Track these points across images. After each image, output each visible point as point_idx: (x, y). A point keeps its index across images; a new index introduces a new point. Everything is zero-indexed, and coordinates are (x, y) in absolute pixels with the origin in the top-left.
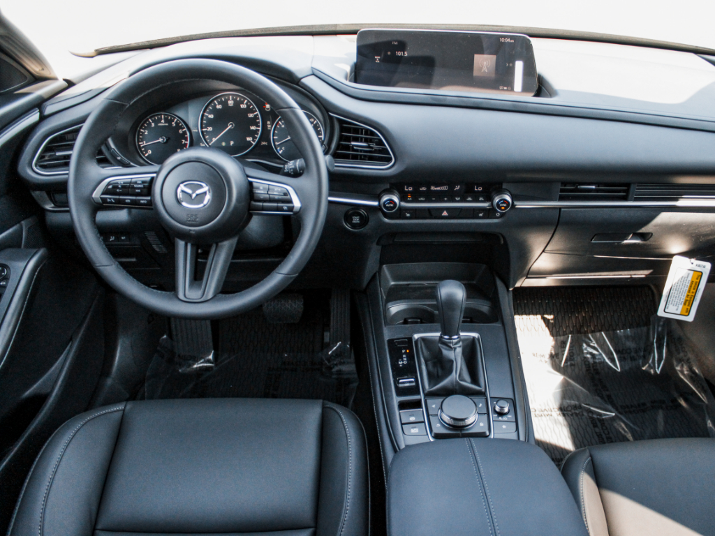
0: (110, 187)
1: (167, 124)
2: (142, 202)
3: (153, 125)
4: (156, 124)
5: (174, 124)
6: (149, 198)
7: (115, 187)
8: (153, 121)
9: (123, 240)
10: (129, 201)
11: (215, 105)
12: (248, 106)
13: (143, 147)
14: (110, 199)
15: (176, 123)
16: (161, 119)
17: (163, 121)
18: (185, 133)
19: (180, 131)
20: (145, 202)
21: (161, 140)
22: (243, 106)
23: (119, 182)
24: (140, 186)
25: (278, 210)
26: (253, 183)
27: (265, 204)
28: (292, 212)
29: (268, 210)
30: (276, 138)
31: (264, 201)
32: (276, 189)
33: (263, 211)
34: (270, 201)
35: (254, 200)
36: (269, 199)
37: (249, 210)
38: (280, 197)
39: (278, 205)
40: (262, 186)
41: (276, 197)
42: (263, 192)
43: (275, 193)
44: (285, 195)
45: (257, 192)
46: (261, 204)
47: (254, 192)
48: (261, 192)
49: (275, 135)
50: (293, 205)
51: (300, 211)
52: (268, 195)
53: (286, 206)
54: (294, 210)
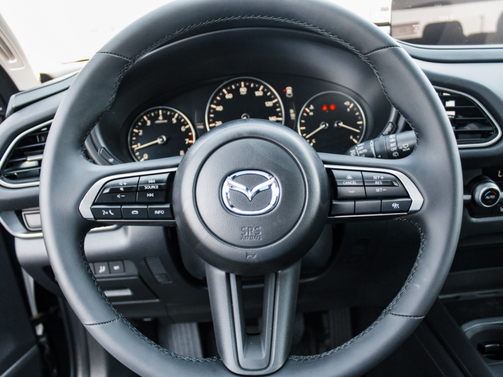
0: (107, 191)
1: (166, 121)
2: (157, 212)
3: (149, 123)
4: (152, 122)
5: (174, 121)
6: (168, 206)
7: (115, 191)
8: (149, 119)
9: (117, 271)
10: (137, 212)
11: (224, 95)
12: (265, 93)
13: (138, 150)
14: (107, 210)
15: (177, 119)
16: (158, 115)
17: (161, 118)
18: (189, 130)
19: (183, 129)
20: (162, 212)
21: (159, 141)
22: (259, 93)
23: (120, 182)
24: (153, 187)
25: (382, 210)
26: (334, 171)
27: (358, 203)
28: (407, 211)
29: (365, 211)
30: (303, 128)
31: (355, 199)
32: (376, 176)
33: (354, 214)
34: (366, 198)
35: (338, 197)
36: (364, 195)
37: (330, 215)
38: (385, 189)
39: (383, 201)
40: (349, 175)
41: (378, 190)
42: (356, 184)
43: (377, 183)
44: (393, 185)
45: (344, 184)
46: (351, 203)
47: (339, 184)
48: (352, 184)
49: (302, 125)
50: (409, 200)
51: (422, 208)
52: (363, 188)
53: (397, 203)
54: (412, 209)
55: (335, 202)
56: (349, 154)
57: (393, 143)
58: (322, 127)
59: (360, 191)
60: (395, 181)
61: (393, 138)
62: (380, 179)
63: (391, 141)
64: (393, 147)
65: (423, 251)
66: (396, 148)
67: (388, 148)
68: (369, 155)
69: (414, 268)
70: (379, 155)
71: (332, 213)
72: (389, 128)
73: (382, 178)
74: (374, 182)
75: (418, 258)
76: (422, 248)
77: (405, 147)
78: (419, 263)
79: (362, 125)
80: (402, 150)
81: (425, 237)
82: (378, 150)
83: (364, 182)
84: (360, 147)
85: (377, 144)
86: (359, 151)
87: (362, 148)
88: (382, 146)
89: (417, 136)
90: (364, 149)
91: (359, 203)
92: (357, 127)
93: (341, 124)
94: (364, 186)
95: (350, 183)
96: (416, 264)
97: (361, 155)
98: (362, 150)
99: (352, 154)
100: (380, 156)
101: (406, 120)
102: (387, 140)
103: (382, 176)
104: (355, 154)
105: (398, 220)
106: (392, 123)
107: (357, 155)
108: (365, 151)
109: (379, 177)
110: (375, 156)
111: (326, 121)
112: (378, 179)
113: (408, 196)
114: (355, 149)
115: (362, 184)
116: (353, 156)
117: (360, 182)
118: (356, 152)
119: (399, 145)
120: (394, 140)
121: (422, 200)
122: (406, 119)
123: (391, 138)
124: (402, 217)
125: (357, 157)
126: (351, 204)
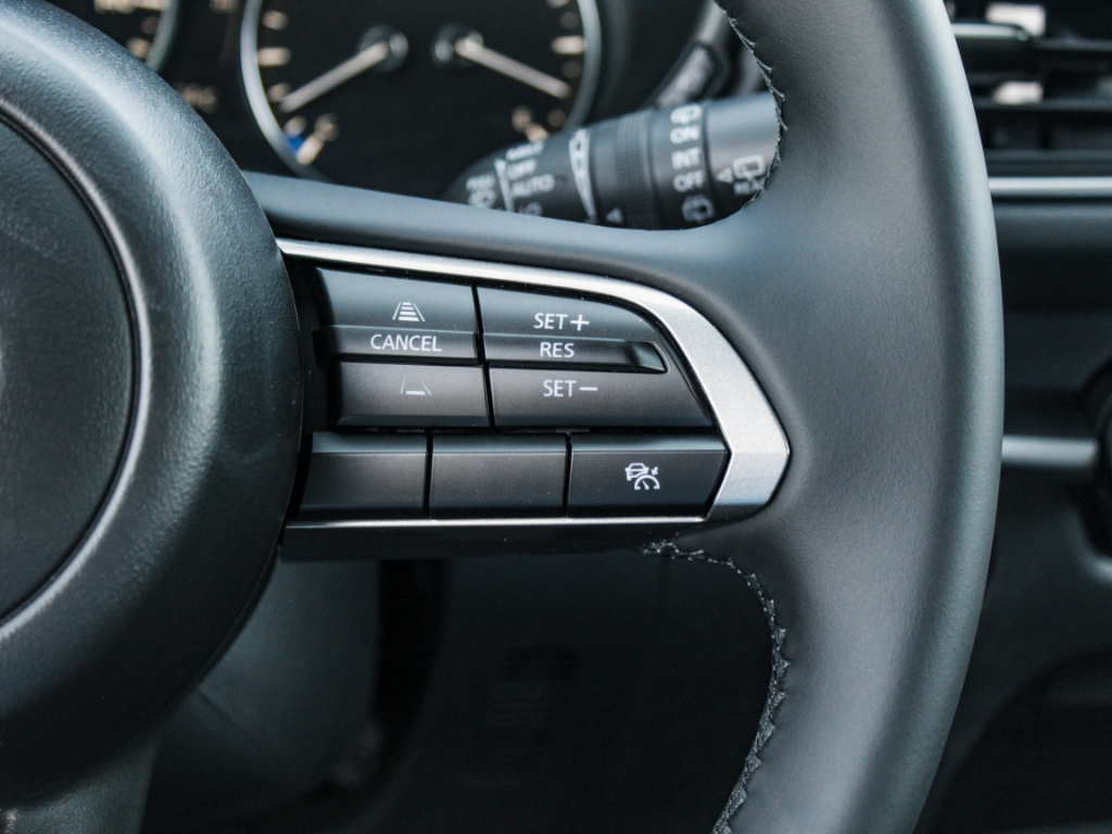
25: (571, 501)
26: (331, 279)
27: (446, 455)
28: (703, 508)
29: (480, 499)
30: (274, 56)
31: (432, 429)
32: (547, 313)
33: (426, 513)
34: (491, 427)
35: (344, 420)
36: (480, 409)
37: (294, 513)
38: (589, 385)
39: (577, 450)
40: (408, 302)
41: (555, 386)
42: (436, 350)
43: (547, 351)
44: (634, 367)
45: (375, 348)
46: (412, 456)
47: (350, 347)
48: (415, 351)
49: (265, 39)
50: (715, 446)
51: (781, 497)
52: (478, 372)
53: (650, 461)
54: (725, 496)
55: (327, 446)
56: (462, 197)
57: (685, 146)
58: (371, 55)
59: (459, 388)
60: (649, 347)
61: (691, 124)
62: (570, 329)
63: (677, 136)
64: (684, 168)
65: (779, 727)
66: (697, 178)
67: (660, 174)
68: (561, 206)
69: (726, 815)
70: (610, 209)
71: (305, 506)
72: (691, 74)
73: (580, 323)
74: (535, 344)
75: (753, 761)
76: (776, 710)
77: (749, 175)
78: (753, 785)
79: (579, 58)
80: (729, 187)
81: (790, 651)
82: (609, 180)
83: (479, 343)
84: (518, 161)
85: (605, 152)
86: (511, 183)
87: (529, 166)
88: (629, 162)
89: (784, 111)
90: (538, 172)
91: (449, 457)
92: (554, 65)
93: (472, 48)
94: (481, 362)
95: (405, 346)
96: (739, 795)
97: (520, 205)
98: (525, 178)
99: (475, 199)
100: (615, 215)
101: (732, 22)
102: (657, 133)
103: (581, 316)
104: (491, 196)
105: (668, 552)
106: (709, 49)
107: (499, 204)
108: (545, 183)
109: (562, 317)
110: (590, 209)
111: (395, 25)
112: (556, 331)
113: (713, 430)
114: (492, 170)
115: (469, 352)
116: (480, 205)
117: (458, 340)
118: (497, 188)
119: (717, 160)
120: (693, 133)
121: (782, 450)
122: (731, 14)
123: (680, 125)
124: (687, 540)
125: (498, 213)
126: (405, 458)
